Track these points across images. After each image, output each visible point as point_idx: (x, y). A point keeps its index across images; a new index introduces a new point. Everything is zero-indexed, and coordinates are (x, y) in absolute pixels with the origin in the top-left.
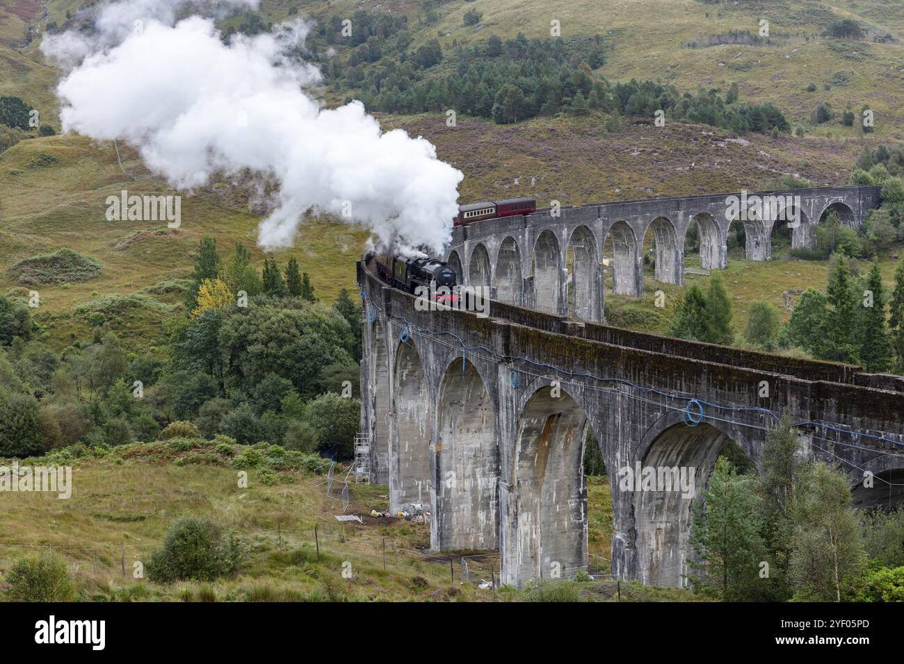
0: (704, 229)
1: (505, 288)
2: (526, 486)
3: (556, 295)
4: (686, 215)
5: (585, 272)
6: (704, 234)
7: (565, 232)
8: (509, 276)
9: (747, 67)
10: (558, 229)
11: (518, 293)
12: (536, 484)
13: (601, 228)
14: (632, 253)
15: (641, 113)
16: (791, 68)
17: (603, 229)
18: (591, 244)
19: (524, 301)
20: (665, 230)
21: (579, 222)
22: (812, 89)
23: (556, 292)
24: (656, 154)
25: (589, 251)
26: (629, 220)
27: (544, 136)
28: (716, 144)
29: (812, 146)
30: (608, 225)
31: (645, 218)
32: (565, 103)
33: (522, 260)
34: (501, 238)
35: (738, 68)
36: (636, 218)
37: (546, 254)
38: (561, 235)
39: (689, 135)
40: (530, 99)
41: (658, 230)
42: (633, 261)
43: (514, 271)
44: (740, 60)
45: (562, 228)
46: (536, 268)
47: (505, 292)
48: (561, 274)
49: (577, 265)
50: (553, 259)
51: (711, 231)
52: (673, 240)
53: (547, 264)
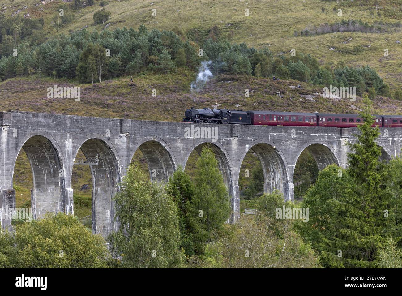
0: (267, 165)
4: (241, 144)
5: (106, 200)
6: (268, 170)
7: (69, 144)
9: (357, 51)
10: (58, 138)
13: (124, 146)
15: (230, 71)
17: (128, 148)
18: (112, 165)
24: (238, 106)
25: (111, 173)
26: (164, 141)
28: (304, 98)
30: (135, 144)
36: (175, 140)
37: (45, 171)
38: (63, 146)
44: (351, 45)
45: (63, 137)
46: (35, 188)
49: (96, 191)
51: (275, 166)
52: (226, 172)
53: (48, 183)
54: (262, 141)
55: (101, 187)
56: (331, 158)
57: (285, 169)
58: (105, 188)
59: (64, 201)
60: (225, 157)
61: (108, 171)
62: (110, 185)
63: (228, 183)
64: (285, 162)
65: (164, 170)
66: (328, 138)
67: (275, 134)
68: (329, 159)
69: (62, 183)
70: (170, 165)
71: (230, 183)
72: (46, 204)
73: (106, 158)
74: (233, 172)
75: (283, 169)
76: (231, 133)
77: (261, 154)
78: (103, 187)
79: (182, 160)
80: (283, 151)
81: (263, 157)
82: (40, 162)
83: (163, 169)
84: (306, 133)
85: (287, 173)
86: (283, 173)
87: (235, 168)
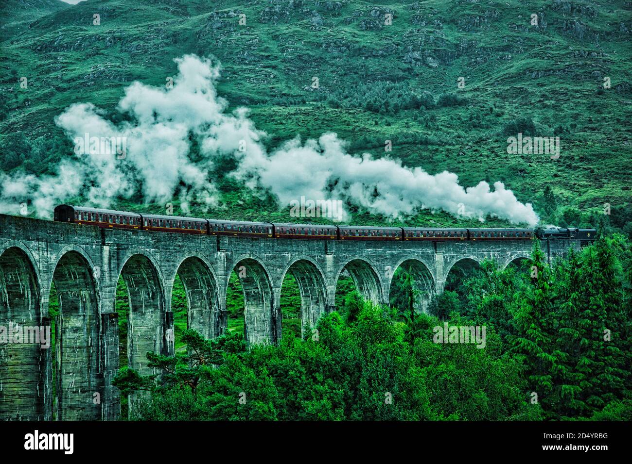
1: (76, 330)
3: (158, 346)
4: (337, 260)
5: (203, 323)
6: (361, 289)
8: (81, 313)
10: (158, 257)
11: (93, 335)
14: (267, 303)
18: (209, 285)
19: (103, 346)
20: (311, 279)
21: (190, 252)
23: (158, 342)
25: (208, 294)
26: (261, 259)
33: (98, 288)
34: (58, 250)
37: (143, 293)
41: (303, 279)
42: (269, 313)
43: (88, 305)
46: (131, 312)
47: (76, 335)
49: (192, 314)
50: (153, 299)
51: (370, 284)
52: (322, 291)
53: (145, 306)
54: (357, 257)
55: (197, 309)
56: (425, 274)
57: (381, 286)
58: (201, 310)
59: (164, 325)
60: (321, 274)
61: (204, 292)
62: (208, 307)
63: (324, 302)
64: (380, 280)
65: (260, 289)
66: (423, 253)
67: (369, 250)
68: (424, 276)
69: (161, 305)
70: (266, 284)
71: (326, 303)
72: (144, 329)
73: (202, 278)
74: (329, 291)
75: (378, 286)
76: (326, 249)
77: (354, 271)
78: (200, 309)
79: (279, 279)
80: (378, 268)
81: (356, 275)
82: (137, 283)
83: (257, 288)
84: (400, 248)
85: (383, 291)
86: (379, 292)
87: (330, 287)
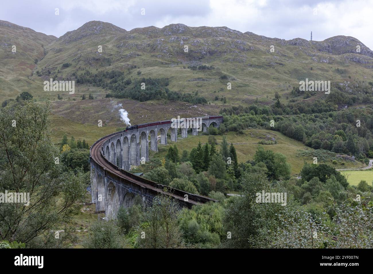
2: (110, 200)
9: (201, 86)
11: (136, 146)
12: (112, 200)
13: (157, 130)
14: (164, 135)
15: (173, 100)
16: (211, 87)
18: (154, 134)
19: (137, 148)
21: (151, 129)
22: (215, 92)
27: (150, 105)
28: (189, 107)
29: (212, 107)
31: (167, 127)
32: (156, 97)
33: (137, 139)
34: (131, 135)
35: (199, 87)
36: (165, 127)
38: (147, 133)
39: (183, 105)
40: (148, 96)
43: (135, 141)
44: (200, 85)
45: (147, 131)
46: (141, 140)
47: (133, 146)
48: (147, 141)
50: (145, 138)
79: (167, 131)
